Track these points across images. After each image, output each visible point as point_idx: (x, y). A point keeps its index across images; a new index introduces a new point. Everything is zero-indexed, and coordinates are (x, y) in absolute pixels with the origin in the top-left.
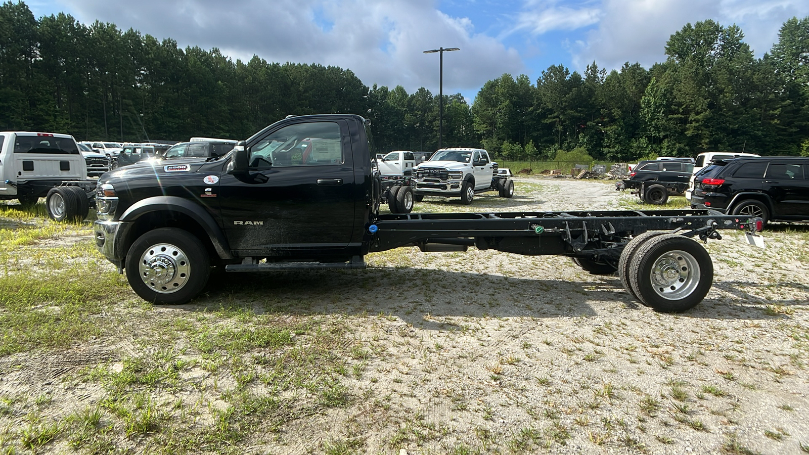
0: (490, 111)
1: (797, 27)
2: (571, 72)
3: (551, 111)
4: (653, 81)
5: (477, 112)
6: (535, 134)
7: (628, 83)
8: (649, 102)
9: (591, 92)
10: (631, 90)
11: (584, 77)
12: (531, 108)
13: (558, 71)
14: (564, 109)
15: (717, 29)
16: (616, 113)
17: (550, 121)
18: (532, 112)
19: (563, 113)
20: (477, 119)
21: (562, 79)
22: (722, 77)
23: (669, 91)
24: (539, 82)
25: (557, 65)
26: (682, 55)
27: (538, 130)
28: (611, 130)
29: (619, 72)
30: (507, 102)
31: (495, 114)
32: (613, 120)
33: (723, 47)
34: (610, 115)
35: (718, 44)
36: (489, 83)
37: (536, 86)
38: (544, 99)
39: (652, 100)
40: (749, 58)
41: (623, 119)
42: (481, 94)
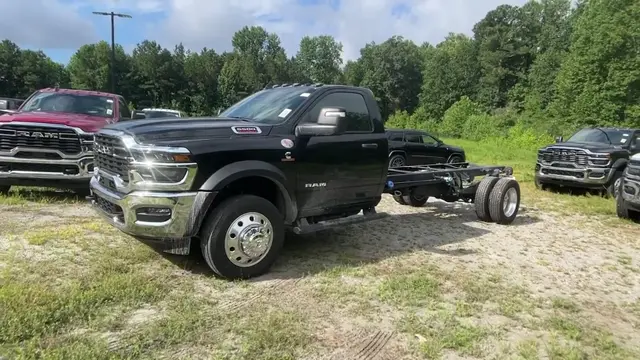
0: (89, 73)
1: (310, 42)
2: (163, 48)
3: (146, 79)
4: (226, 65)
5: (75, 72)
6: (133, 97)
7: (207, 63)
8: (224, 81)
9: (180, 66)
10: (210, 70)
11: (173, 53)
12: (129, 75)
13: (151, 46)
14: (158, 78)
15: (265, 34)
16: (201, 86)
17: (147, 87)
18: (130, 78)
19: (157, 82)
20: (74, 78)
21: (155, 52)
22: (270, 68)
23: (237, 74)
24: (135, 52)
25: (150, 41)
26: (243, 48)
27: (136, 94)
28: (196, 98)
29: (199, 54)
30: (106, 66)
31: (94, 76)
32: (198, 92)
33: (269, 48)
34: (195, 87)
35: (266, 44)
36: (86, 46)
37: (131, 55)
38: (140, 68)
39: (226, 79)
40: (285, 57)
41: (206, 91)
42: (79, 55)
